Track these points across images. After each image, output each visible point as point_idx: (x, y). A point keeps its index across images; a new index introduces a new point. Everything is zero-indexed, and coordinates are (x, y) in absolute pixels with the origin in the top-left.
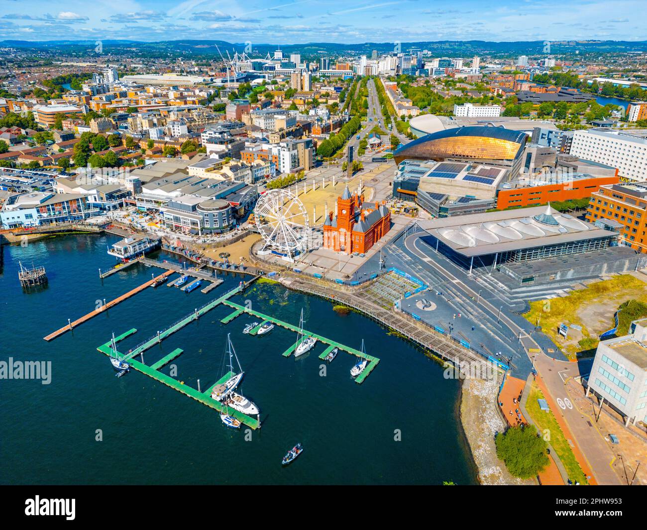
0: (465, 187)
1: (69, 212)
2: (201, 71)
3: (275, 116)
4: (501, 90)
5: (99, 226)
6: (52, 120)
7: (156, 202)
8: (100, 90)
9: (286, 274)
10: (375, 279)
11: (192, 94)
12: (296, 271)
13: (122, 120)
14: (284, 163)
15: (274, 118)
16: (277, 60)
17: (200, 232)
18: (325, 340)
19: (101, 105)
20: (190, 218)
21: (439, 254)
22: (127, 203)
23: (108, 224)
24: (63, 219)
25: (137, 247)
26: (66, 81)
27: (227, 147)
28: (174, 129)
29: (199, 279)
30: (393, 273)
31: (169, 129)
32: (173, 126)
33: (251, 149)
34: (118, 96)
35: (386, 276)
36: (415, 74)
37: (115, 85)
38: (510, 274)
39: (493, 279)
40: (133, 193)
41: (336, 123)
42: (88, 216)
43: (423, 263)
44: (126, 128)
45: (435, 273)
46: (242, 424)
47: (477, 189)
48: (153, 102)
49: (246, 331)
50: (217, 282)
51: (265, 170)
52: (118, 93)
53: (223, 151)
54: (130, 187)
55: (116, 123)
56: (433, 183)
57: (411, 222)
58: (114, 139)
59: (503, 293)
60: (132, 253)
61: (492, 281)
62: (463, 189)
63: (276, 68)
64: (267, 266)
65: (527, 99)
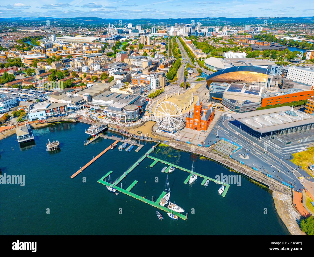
0: (246, 97)
1: (60, 112)
2: (93, 34)
3: (142, 60)
4: (242, 44)
5: (75, 119)
6: (31, 62)
7: (100, 106)
8: (49, 46)
9: (172, 141)
10: (216, 144)
11: (94, 47)
12: (177, 140)
13: (66, 62)
14: (153, 84)
15: (141, 61)
16: (129, 28)
17: (126, 121)
18: (201, 176)
19: (52, 54)
20: (121, 115)
21: (242, 130)
22: (84, 106)
23: (79, 117)
24: (57, 116)
25: (99, 129)
26: (27, 40)
27: (124, 76)
28: (93, 67)
29: (132, 145)
30: (223, 141)
31: (91, 67)
32: (93, 65)
33: (136, 78)
34: (59, 49)
35: (220, 142)
36: (197, 35)
37: (55, 43)
38: (280, 140)
39: (271, 143)
40: (87, 102)
41: (170, 62)
42: (68, 113)
43: (235, 135)
44: (69, 66)
45: (243, 140)
46: (178, 217)
47: (252, 97)
48: (78, 52)
49: (163, 171)
50: (141, 146)
51: (145, 88)
52: (58, 48)
53: (122, 78)
54: (86, 99)
55: (64, 64)
56: (230, 94)
57: (222, 114)
58: (66, 73)
59: (279, 150)
60: (97, 133)
61: (271, 144)
62: (245, 97)
63: (129, 32)
64: (162, 137)
65: (256, 49)
